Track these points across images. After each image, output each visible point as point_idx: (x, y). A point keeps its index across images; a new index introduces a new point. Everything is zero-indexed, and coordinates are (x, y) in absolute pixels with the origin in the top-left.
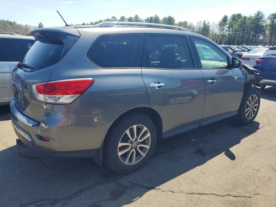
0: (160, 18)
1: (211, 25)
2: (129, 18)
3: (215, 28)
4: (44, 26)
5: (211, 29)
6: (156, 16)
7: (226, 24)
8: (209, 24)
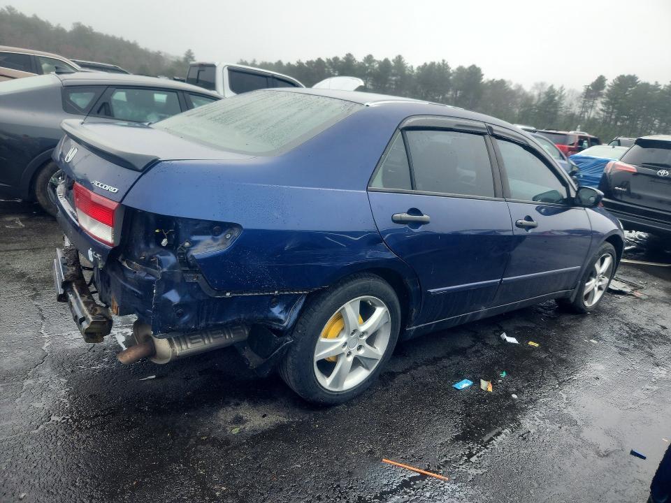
0: (450, 66)
1: (566, 95)
2: (382, 60)
3: (575, 103)
4: (195, 59)
5: (565, 103)
6: (444, 61)
7: (600, 95)
8: (563, 93)
